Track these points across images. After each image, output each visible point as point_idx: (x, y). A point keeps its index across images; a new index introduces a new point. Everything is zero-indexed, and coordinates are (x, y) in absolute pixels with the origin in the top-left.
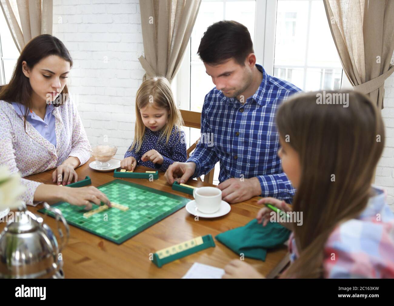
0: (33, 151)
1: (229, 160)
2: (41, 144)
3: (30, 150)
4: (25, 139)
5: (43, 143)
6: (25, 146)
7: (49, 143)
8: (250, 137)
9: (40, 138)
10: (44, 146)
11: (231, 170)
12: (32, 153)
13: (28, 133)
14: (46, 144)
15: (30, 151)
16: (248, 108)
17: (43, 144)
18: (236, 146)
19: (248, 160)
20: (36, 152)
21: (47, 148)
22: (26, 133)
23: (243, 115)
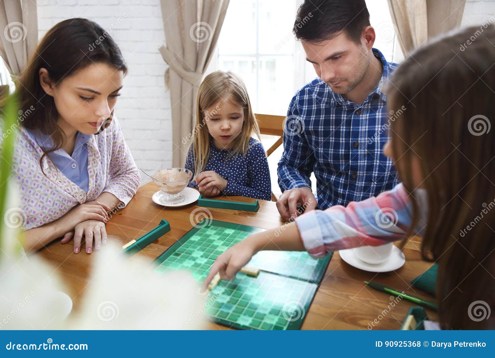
0: (53, 204)
1: (342, 180)
2: (67, 191)
3: (50, 201)
4: (41, 184)
5: (70, 189)
6: (40, 196)
7: (78, 188)
8: (376, 147)
9: (65, 182)
10: (72, 194)
11: (347, 193)
12: (53, 206)
13: (48, 175)
14: (74, 191)
15: (48, 203)
16: (366, 108)
17: (70, 191)
18: (356, 162)
19: (375, 178)
20: (58, 205)
21: (76, 196)
22: (44, 174)
23: (361, 118)
